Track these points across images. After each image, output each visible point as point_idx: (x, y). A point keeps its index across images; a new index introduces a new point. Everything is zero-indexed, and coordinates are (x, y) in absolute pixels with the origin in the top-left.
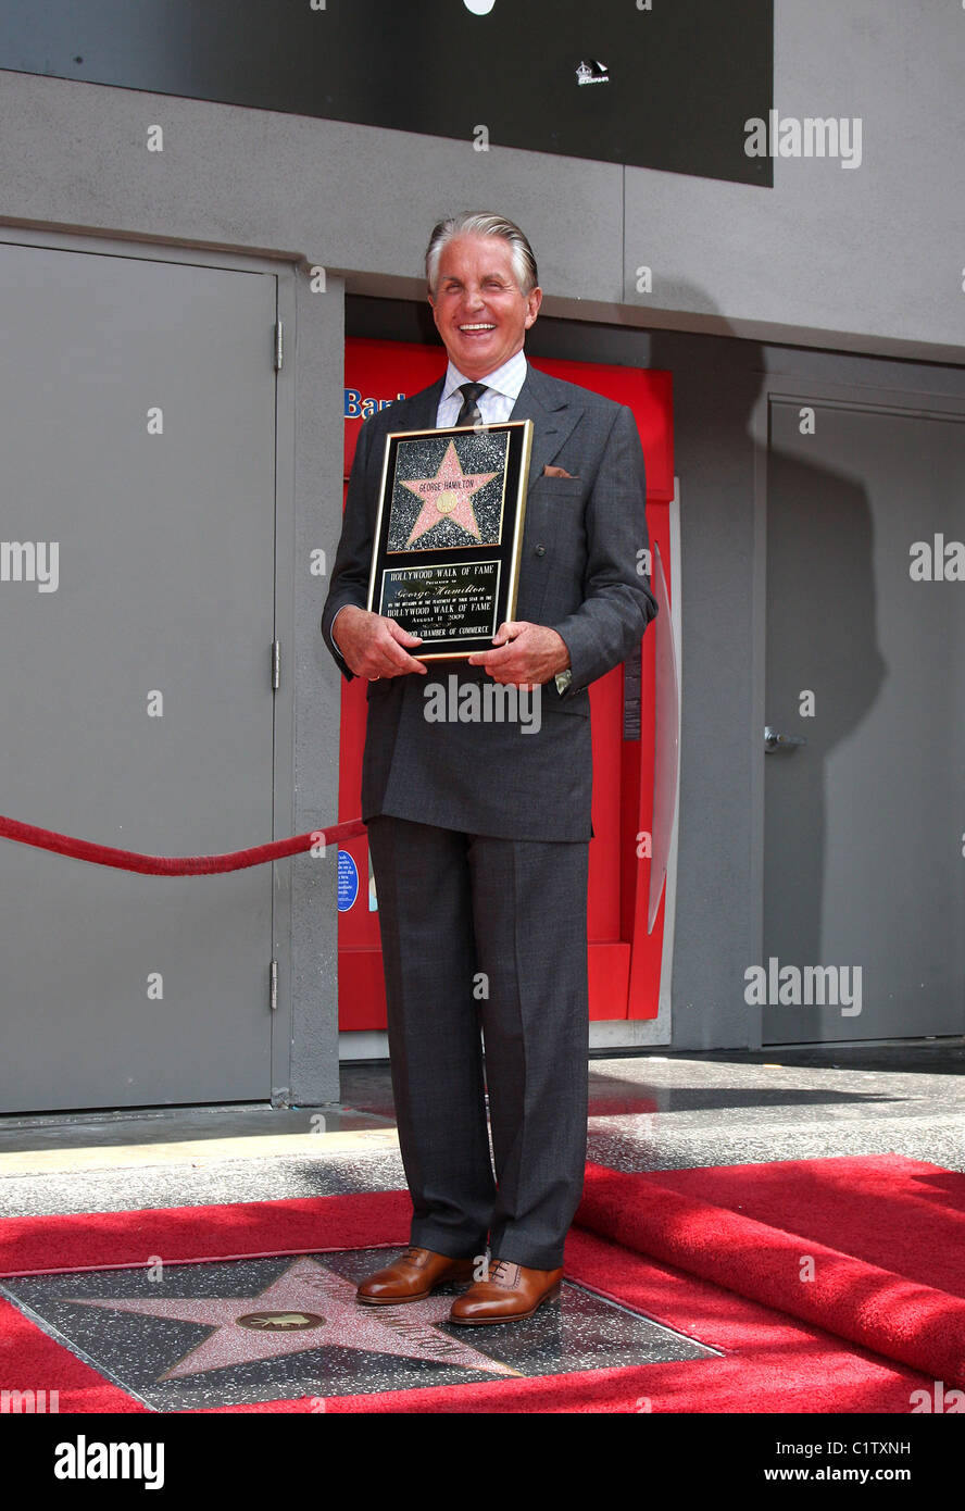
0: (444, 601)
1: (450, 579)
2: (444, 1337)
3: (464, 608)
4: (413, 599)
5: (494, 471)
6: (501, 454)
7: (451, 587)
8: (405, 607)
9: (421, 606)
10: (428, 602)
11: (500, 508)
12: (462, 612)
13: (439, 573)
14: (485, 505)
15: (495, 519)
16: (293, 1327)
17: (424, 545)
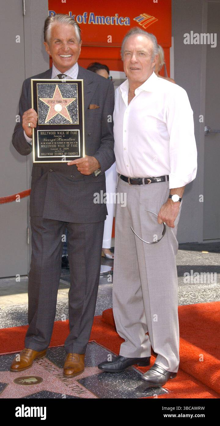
0: (61, 143)
1: (62, 135)
2: (80, 386)
3: (68, 146)
4: (50, 142)
5: (74, 98)
6: (75, 92)
7: (63, 138)
8: (47, 144)
9: (53, 144)
10: (55, 143)
11: (77, 112)
12: (68, 147)
13: (58, 133)
14: (72, 110)
15: (76, 115)
16: (32, 383)
17: (52, 123)
